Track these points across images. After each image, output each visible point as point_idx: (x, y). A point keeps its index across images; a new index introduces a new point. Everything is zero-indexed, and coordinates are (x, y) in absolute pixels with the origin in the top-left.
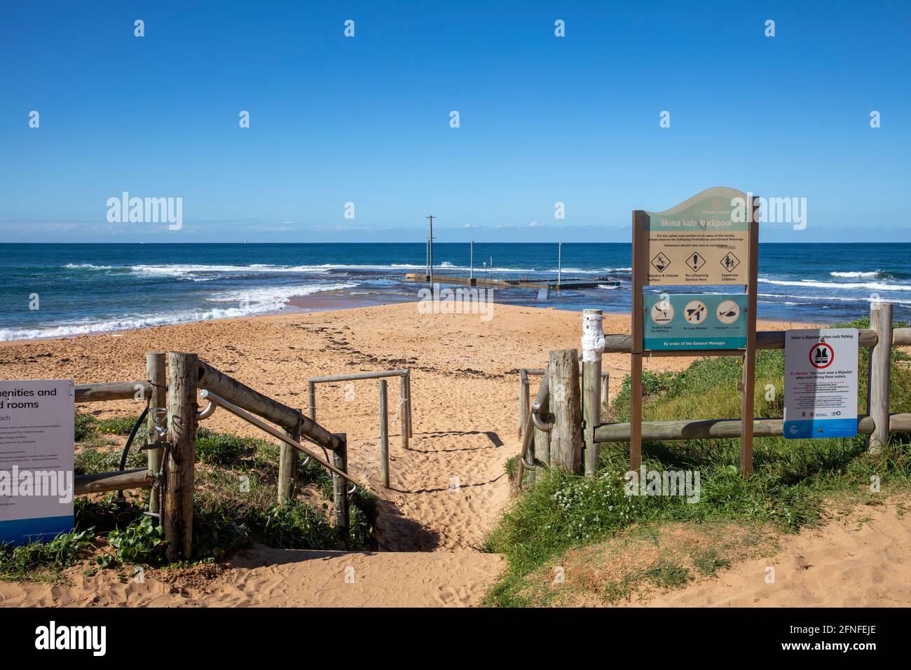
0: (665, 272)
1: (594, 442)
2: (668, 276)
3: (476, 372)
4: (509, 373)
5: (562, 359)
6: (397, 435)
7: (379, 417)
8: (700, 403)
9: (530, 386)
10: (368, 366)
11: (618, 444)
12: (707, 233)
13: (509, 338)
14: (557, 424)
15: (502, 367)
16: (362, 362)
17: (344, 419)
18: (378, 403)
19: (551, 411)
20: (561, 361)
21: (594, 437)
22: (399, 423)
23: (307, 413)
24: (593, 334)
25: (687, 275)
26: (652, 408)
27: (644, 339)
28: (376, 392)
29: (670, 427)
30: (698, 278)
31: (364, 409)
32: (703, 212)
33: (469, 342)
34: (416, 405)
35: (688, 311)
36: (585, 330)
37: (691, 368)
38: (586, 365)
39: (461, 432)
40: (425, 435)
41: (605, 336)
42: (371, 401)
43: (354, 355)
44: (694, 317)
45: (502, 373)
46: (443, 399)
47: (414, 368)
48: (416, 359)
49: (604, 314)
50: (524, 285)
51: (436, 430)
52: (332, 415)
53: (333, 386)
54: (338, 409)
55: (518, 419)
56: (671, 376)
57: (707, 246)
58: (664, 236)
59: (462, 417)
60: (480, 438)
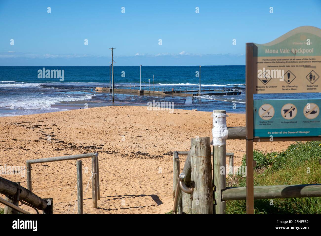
0: (268, 84)
1: (222, 200)
2: (270, 87)
3: (144, 154)
4: (166, 154)
5: (199, 144)
6: (89, 199)
7: (76, 186)
8: (295, 174)
9: (180, 163)
10: (69, 151)
11: (239, 202)
12: (297, 57)
13: (166, 130)
14: (197, 188)
15: (161, 150)
16: (65, 148)
17: (52, 188)
18: (76, 177)
19: (192, 180)
20: (198, 145)
21: (222, 197)
22: (91, 190)
23: (25, 185)
24: (220, 127)
25: (283, 86)
26: (263, 177)
27: (254, 130)
28: (75, 168)
29: (274, 189)
30: (291, 88)
31: (66, 181)
32: (294, 43)
33: (139, 133)
34: (103, 177)
35: (284, 110)
36: (214, 124)
37: (288, 149)
38: (215, 148)
39: (133, 196)
40: (109, 198)
41: (228, 128)
42: (71, 175)
43: (59, 143)
44: (288, 114)
45: (162, 155)
46: (121, 173)
47: (101, 152)
48: (103, 146)
49: (227, 114)
50: (176, 94)
51: (117, 194)
52: (43, 186)
53: (45, 166)
54: (48, 181)
55: (172, 185)
56: (275, 155)
57: (297, 66)
58: (267, 60)
59: (135, 185)
60: (147, 199)
